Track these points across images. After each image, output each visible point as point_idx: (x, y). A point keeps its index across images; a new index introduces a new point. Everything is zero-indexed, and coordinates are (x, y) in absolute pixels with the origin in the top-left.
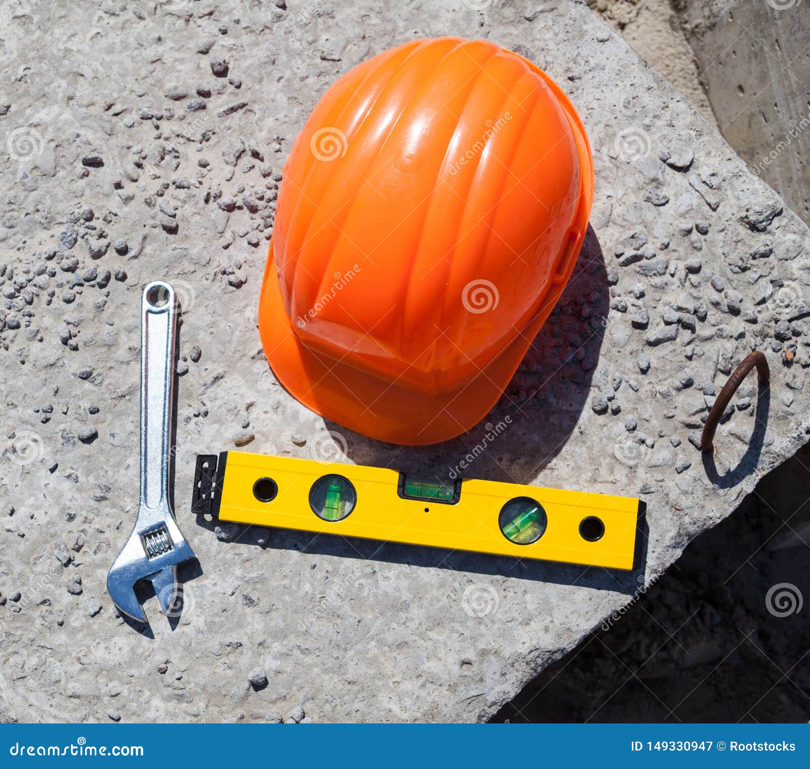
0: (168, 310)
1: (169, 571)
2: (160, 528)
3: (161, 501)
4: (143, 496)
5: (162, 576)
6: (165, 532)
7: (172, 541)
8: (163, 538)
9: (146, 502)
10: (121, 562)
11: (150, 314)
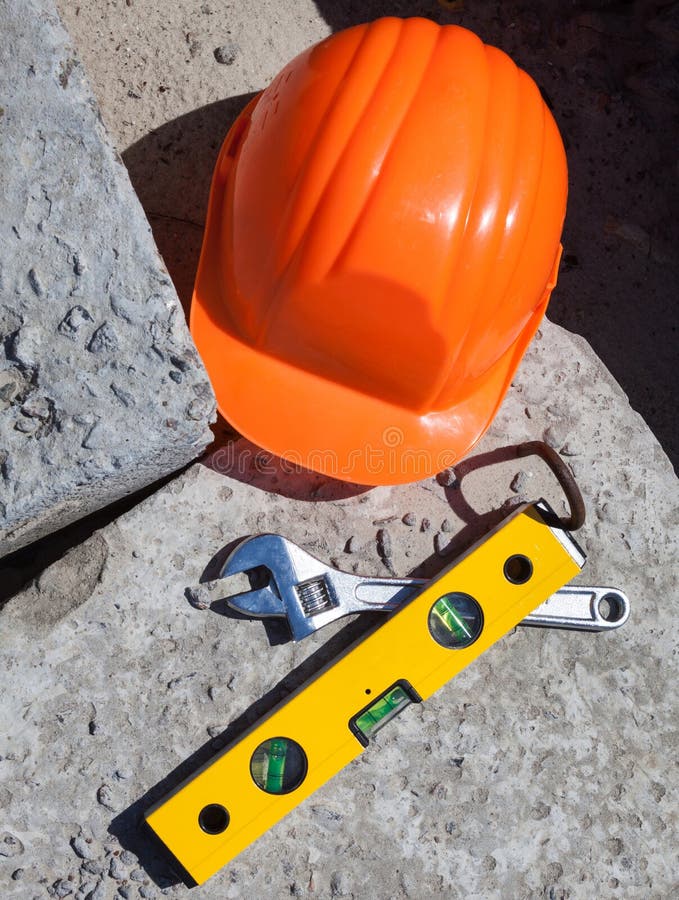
0: (594, 618)
1: (280, 609)
2: (331, 601)
3: (364, 602)
4: (371, 580)
5: (274, 601)
6: (326, 605)
7: (315, 614)
8: (320, 604)
9: (364, 584)
10: (294, 552)
11: (589, 597)
